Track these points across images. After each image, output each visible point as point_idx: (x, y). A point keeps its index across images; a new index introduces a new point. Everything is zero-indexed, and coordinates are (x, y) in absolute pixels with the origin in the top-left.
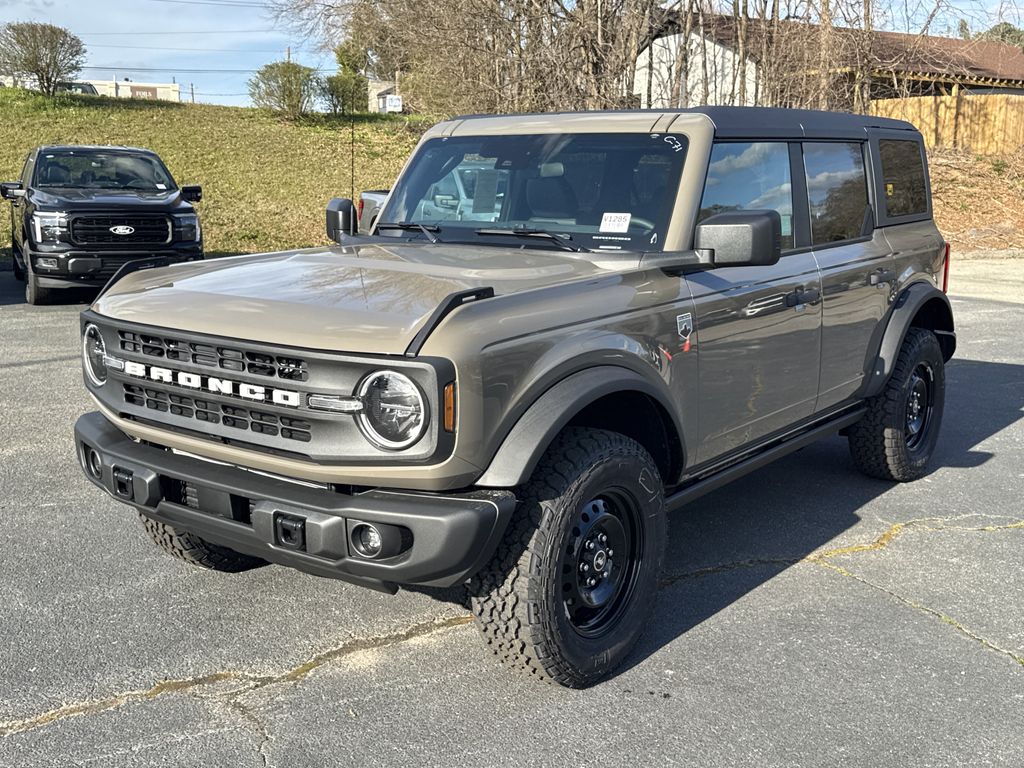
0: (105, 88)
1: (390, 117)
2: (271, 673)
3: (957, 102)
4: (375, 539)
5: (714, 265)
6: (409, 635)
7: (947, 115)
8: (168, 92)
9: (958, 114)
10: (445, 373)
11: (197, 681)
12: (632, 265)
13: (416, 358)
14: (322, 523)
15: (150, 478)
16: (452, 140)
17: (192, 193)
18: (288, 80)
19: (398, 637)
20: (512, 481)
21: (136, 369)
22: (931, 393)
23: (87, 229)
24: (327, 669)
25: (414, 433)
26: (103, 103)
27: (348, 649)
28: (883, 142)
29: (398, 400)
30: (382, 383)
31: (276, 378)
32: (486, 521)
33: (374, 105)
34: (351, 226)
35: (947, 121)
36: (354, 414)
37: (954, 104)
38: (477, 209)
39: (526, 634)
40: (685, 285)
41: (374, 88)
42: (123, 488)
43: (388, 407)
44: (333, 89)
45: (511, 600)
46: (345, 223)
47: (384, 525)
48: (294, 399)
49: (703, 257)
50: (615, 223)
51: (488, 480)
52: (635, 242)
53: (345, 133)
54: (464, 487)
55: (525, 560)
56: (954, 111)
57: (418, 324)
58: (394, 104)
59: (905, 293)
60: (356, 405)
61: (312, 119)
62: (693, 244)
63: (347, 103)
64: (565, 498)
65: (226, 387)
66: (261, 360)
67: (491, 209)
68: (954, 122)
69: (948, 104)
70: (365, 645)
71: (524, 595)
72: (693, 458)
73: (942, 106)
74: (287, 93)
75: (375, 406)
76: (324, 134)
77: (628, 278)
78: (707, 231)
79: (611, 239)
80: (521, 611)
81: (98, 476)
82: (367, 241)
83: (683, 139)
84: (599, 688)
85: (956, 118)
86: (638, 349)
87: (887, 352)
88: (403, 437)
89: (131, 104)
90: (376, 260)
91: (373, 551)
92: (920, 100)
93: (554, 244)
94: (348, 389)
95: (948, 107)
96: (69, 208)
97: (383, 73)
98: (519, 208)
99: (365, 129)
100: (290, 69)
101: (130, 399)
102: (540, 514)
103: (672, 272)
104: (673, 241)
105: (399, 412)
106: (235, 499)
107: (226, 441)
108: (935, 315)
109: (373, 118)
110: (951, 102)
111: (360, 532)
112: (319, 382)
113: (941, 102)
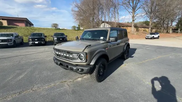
0: (61, 28)
1: (82, 30)
2: (71, 81)
4: (80, 70)
5: (111, 42)
6: (84, 76)
8: (65, 28)
10: (86, 54)
11: (64, 82)
12: (103, 42)
13: (83, 52)
14: (75, 68)
15: (59, 63)
16: (87, 31)
17: (67, 36)
18: (74, 27)
19: (83, 77)
20: (93, 64)
21: (57, 53)
22: (128, 52)
23: (58, 39)
24: (76, 80)
25: (84, 59)
26: (60, 29)
27: (78, 78)
28: (124, 30)
29: (82, 56)
30: (80, 55)
31: (70, 54)
32: (91, 68)
33: (81, 29)
34: (78, 39)
36: (78, 58)
38: (89, 37)
39: (95, 78)
40: (109, 44)
41: (81, 28)
42: (57, 64)
43: (81, 57)
44: (78, 28)
45: (93, 75)
46: (77, 39)
47: (81, 69)
48: (72, 56)
49: (110, 41)
50: (102, 38)
51: (91, 64)
52: (104, 40)
53: (79, 31)
54: (89, 65)
55: (95, 71)
57: (84, 49)
58: (82, 29)
59: (126, 43)
60: (78, 57)
61: (76, 30)
62: (109, 39)
63: (79, 29)
64: (98, 65)
65: (65, 55)
66: (68, 52)
67: (90, 37)
70: (80, 77)
71: (95, 75)
72: (110, 59)
74: (74, 28)
75: (80, 57)
76: (77, 31)
77: (103, 43)
78: (111, 39)
79: (102, 39)
80: (94, 76)
81: (55, 62)
82: (79, 40)
83: (108, 30)
84: (102, 82)
86: (104, 50)
87: (125, 48)
88: (82, 60)
89: (62, 29)
90: (80, 42)
91: (80, 71)
93: (96, 40)
94: (77, 55)
96: (57, 38)
97: (82, 26)
98: (93, 37)
99: (80, 31)
100: (74, 26)
101: (57, 56)
102: (96, 67)
103: (107, 42)
104: (107, 40)
105: (82, 57)
106: (67, 65)
107: (66, 60)
108: (128, 45)
109: (81, 30)
111: (78, 69)
112: (74, 55)
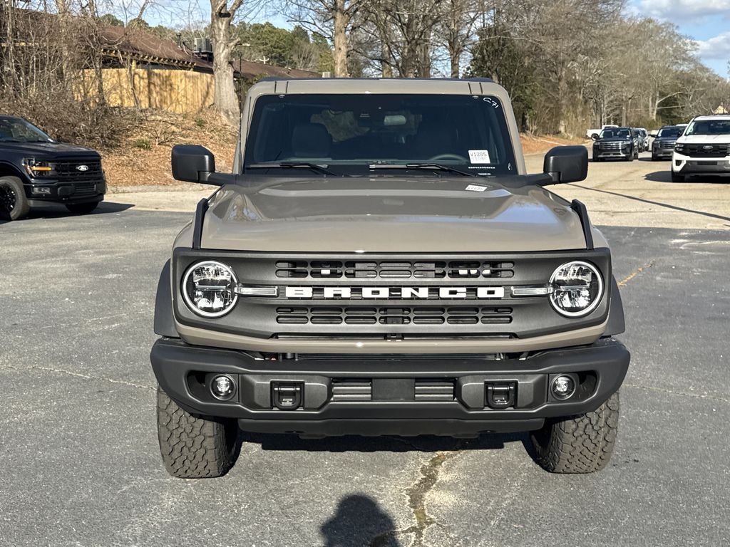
3: (148, 74)
7: (141, 84)
9: (149, 84)
31: (480, 278)
35: (141, 88)
36: (549, 297)
37: (146, 76)
50: (479, 157)
56: (146, 81)
68: (147, 89)
69: (141, 75)
73: (137, 77)
85: (149, 86)
92: (118, 71)
94: (544, 279)
95: (141, 78)
110: (144, 74)
113: (135, 74)
